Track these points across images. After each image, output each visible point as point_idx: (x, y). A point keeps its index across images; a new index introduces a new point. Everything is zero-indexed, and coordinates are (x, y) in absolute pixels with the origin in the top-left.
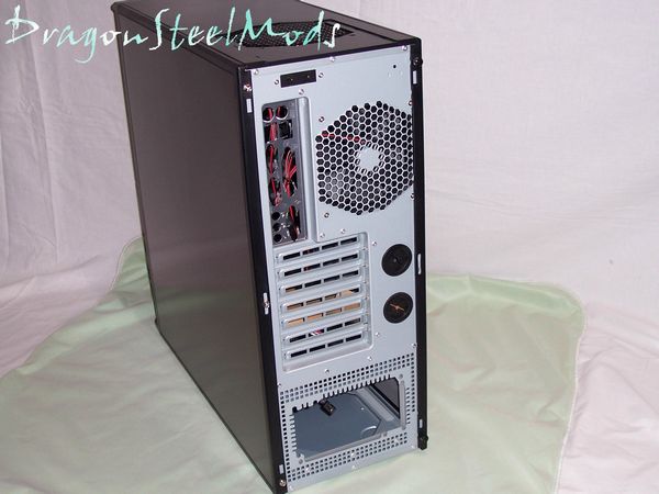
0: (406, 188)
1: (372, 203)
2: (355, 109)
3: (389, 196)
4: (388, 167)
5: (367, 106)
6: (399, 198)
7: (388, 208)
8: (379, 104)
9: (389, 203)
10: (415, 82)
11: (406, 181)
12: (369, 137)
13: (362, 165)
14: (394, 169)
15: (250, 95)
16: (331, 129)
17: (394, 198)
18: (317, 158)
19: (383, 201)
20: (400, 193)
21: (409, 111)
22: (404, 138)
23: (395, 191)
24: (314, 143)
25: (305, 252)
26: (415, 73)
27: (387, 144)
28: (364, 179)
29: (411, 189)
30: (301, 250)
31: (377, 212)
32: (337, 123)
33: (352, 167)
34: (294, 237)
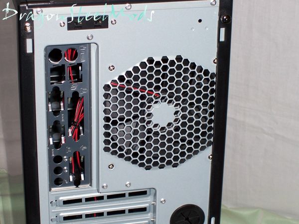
0: (203, 148)
1: (163, 160)
2: (151, 60)
3: (183, 154)
4: (184, 124)
5: (165, 59)
6: (195, 158)
7: (181, 167)
8: (179, 58)
9: (183, 161)
10: (222, 39)
11: (203, 141)
12: (165, 91)
13: (154, 120)
14: (191, 128)
15: (31, 35)
16: (121, 78)
17: (189, 157)
18: (104, 107)
19: (176, 158)
20: (196, 153)
21: (213, 69)
22: (205, 96)
23: (190, 150)
24: (102, 92)
25: (88, 200)
26: (223, 30)
27: (184, 101)
28: (156, 134)
29: (209, 151)
30: (83, 196)
31: (169, 170)
32: (129, 74)
33: (143, 120)
34: (77, 183)
